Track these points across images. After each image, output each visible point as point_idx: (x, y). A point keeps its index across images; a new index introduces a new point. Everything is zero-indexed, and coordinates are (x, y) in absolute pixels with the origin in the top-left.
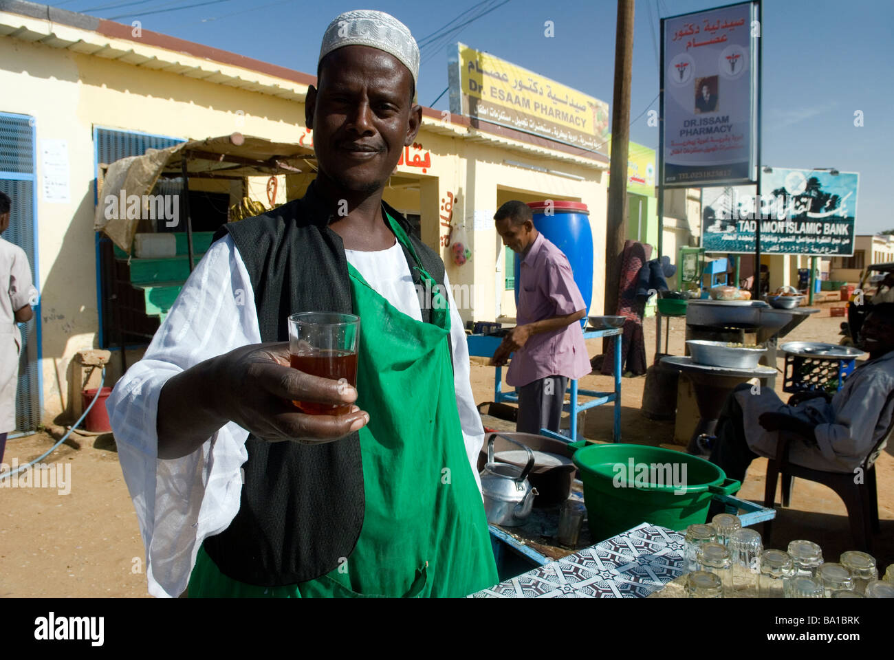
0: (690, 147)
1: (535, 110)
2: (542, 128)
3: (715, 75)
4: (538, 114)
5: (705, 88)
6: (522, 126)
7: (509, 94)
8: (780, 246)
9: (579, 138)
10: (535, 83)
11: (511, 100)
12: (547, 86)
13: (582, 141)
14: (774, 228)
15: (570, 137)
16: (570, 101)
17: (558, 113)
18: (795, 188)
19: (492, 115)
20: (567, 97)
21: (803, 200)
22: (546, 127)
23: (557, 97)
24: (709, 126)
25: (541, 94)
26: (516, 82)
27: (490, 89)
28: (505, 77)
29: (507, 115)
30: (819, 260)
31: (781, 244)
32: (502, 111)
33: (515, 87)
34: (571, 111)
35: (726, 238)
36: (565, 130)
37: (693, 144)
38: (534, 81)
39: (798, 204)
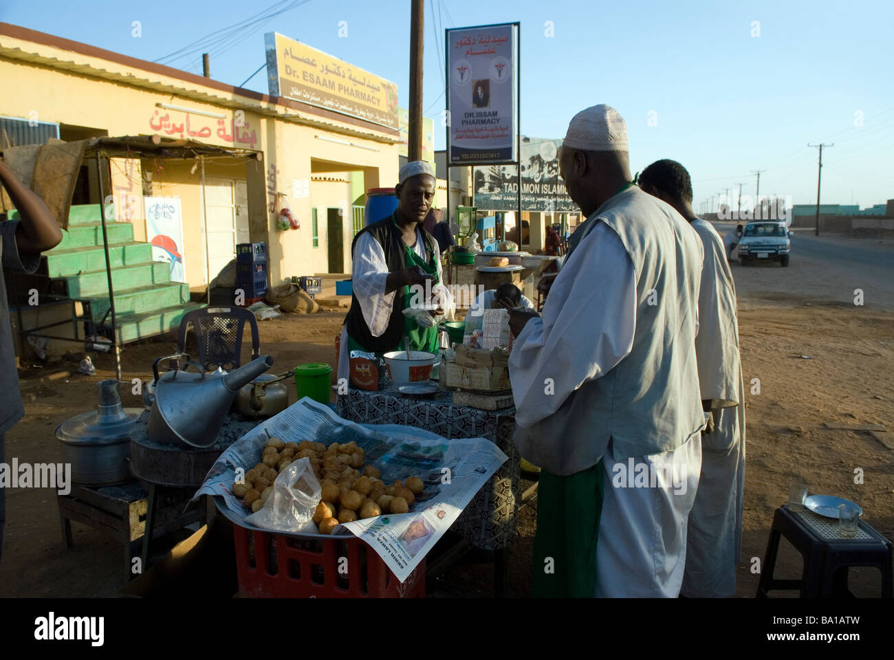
0: (469, 134)
1: (339, 91)
2: (345, 107)
3: (486, 78)
4: (342, 94)
5: (479, 88)
6: (329, 106)
7: (318, 77)
8: (537, 205)
9: (375, 115)
10: (338, 67)
11: (320, 83)
12: (349, 70)
13: (378, 118)
14: (532, 189)
15: (368, 115)
16: (367, 83)
17: (358, 94)
18: (549, 155)
19: (304, 96)
20: (364, 79)
21: (555, 165)
22: (349, 106)
23: (357, 79)
24: (483, 118)
25: (344, 77)
26: (323, 66)
27: (302, 73)
28: (314, 63)
29: (316, 96)
30: (568, 215)
31: (538, 203)
32: (312, 92)
33: (322, 71)
34: (367, 91)
35: (494, 198)
36: (364, 108)
37: (472, 131)
38: (338, 65)
39: (550, 168)
